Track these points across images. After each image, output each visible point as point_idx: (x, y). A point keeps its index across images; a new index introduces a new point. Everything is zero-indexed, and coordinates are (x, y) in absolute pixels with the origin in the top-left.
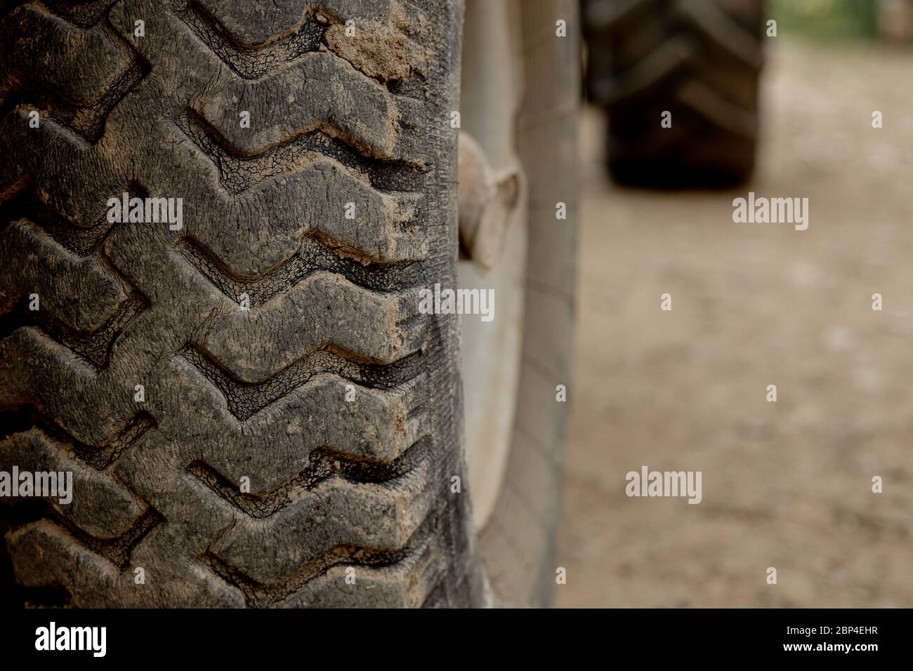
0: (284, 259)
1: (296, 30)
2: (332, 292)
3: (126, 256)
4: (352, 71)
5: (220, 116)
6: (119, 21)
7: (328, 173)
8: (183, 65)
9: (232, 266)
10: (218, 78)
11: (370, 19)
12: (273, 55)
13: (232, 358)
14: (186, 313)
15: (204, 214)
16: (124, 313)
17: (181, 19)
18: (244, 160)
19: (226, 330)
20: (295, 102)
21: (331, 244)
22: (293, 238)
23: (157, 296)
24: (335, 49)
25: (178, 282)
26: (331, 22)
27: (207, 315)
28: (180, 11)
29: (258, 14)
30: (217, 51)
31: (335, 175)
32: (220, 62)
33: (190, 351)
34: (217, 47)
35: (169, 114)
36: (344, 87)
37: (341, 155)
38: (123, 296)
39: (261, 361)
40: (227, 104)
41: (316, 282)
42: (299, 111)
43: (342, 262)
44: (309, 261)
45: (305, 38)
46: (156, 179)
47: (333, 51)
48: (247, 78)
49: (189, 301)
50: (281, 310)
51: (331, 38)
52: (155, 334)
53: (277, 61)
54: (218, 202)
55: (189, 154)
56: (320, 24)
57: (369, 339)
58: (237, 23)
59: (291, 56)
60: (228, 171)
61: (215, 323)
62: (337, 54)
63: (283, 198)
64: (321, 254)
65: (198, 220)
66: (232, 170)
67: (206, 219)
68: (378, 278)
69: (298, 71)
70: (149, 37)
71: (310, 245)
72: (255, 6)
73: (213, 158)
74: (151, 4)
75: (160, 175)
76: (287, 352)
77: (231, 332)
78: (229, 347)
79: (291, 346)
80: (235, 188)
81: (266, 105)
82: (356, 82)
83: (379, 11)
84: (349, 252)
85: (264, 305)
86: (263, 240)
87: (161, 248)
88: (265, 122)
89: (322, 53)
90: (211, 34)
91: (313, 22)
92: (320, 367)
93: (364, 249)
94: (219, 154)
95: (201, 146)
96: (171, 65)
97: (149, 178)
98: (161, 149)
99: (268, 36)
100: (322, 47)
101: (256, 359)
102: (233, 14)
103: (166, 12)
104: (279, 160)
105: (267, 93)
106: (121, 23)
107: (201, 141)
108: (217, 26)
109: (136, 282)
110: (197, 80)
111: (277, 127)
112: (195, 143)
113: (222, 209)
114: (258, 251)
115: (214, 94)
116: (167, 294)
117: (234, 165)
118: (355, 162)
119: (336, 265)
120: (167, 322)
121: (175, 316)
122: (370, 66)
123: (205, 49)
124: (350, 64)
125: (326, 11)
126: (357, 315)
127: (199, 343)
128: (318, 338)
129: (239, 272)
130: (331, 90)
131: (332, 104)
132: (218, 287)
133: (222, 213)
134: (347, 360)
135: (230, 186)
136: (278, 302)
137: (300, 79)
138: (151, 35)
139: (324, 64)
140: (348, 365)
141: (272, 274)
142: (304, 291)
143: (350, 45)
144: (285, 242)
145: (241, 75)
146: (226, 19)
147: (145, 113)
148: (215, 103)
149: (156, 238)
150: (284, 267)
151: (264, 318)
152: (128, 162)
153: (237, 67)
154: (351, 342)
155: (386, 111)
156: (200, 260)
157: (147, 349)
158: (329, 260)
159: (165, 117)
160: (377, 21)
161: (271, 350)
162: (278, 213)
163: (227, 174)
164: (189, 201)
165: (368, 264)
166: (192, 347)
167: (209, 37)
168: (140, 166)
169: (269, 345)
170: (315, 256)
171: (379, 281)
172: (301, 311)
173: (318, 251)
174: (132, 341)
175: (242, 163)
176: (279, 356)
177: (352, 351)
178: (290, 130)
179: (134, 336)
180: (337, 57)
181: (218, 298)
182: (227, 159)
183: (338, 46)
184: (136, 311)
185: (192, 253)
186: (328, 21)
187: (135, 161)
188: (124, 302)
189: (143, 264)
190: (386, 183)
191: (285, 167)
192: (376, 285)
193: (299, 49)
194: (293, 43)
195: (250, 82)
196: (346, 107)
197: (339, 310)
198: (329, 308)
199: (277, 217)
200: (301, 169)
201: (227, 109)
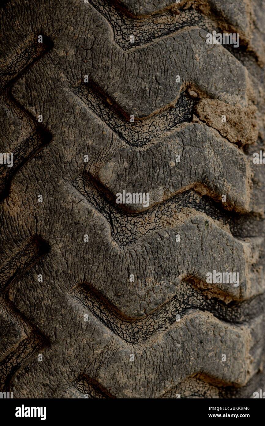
0: (166, 302)
1: (174, 103)
2: (204, 328)
3: (29, 301)
4: (220, 139)
5: (113, 179)
6: (21, 95)
7: (203, 227)
8: (80, 135)
9: (123, 309)
10: (111, 146)
11: (232, 93)
12: (154, 125)
13: (121, 389)
14: (81, 351)
15: (99, 264)
16: (23, 350)
17: (76, 94)
18: (131, 216)
19: (116, 365)
20: (176, 166)
21: (202, 287)
22: (174, 284)
23: (56, 336)
24: (205, 120)
25: (75, 324)
26: (201, 97)
27: (100, 351)
28: (75, 88)
29: (144, 90)
30: (107, 122)
31: (207, 228)
32: (111, 132)
33: (81, 383)
34: (108, 118)
35: (68, 177)
36: (214, 152)
37: (208, 209)
38: (24, 336)
39: (144, 390)
40: (119, 169)
41: (191, 320)
42: (179, 174)
43: (208, 301)
44: (184, 301)
45: (179, 110)
46: (57, 234)
47: (204, 122)
48: (133, 145)
49: (85, 340)
50: (163, 345)
51: (202, 110)
52: (53, 369)
53: (157, 130)
54: (112, 253)
55: (87, 212)
56: (191, 98)
57: (231, 367)
58: (126, 98)
59: (168, 126)
60: (117, 226)
61: (106, 358)
62: (207, 124)
63: (166, 249)
64: (193, 295)
65: (95, 269)
66: (121, 225)
67: (101, 268)
68: (233, 313)
69: (178, 140)
70: (50, 109)
71: (186, 288)
72: (141, 84)
73: (105, 215)
74: (50, 81)
75: (61, 231)
76: (167, 382)
77: (120, 366)
78: (118, 379)
79: (169, 376)
80: (124, 240)
81: (152, 170)
82: (223, 148)
83: (239, 87)
84: (216, 293)
85: (147, 341)
86: (150, 286)
87: (61, 294)
88: (151, 184)
89: (196, 124)
90: (102, 108)
91: (185, 96)
92: (189, 392)
93: (230, 290)
94: (110, 210)
95: (95, 205)
96: (70, 135)
97: (51, 234)
98: (61, 208)
99: (152, 110)
100: (195, 118)
101: (140, 388)
102: (122, 91)
103: (64, 89)
104: (160, 216)
105: (152, 158)
106: (23, 97)
107: (95, 200)
108: (108, 101)
109: (37, 324)
110: (94, 148)
111: (161, 188)
112: (90, 201)
113: (115, 259)
114: (145, 295)
115: (107, 160)
116: (65, 334)
117: (123, 221)
118: (219, 215)
119: (204, 303)
120: (64, 358)
121: (71, 353)
122: (232, 134)
123: (99, 121)
124: (218, 133)
125: (198, 87)
126: (223, 347)
127: (91, 376)
128: (191, 369)
129: (128, 314)
130: (204, 156)
131: (205, 167)
132: (108, 326)
133: (115, 263)
134: (210, 384)
135: (120, 238)
136: (160, 338)
137: (180, 147)
138: (51, 108)
139: (198, 133)
140: (210, 389)
141: (153, 314)
142: (181, 329)
143: (217, 116)
144: (168, 287)
145: (128, 142)
146: (118, 96)
147: (47, 177)
148: (109, 168)
149: (57, 285)
150: (164, 308)
151: (148, 353)
152: (32, 219)
153: (124, 136)
154: (217, 370)
155: (245, 171)
156: (93, 303)
157: (45, 383)
158: (200, 300)
159: (66, 180)
160: (237, 95)
161: (153, 380)
162: (162, 262)
163: (117, 228)
164: (86, 253)
165: (229, 302)
166: (84, 378)
167: (101, 110)
168: (43, 222)
169: (152, 377)
170: (188, 297)
171: (234, 315)
172: (179, 346)
173: (191, 293)
174: (32, 375)
175: (129, 219)
176: (159, 385)
177: (217, 378)
178: (172, 190)
179: (33, 371)
180: (207, 127)
181: (109, 337)
182: (117, 215)
183: (208, 117)
184: (34, 348)
185: (86, 297)
186: (198, 95)
187: (38, 218)
188: (23, 341)
189: (44, 308)
190: (240, 231)
191: (165, 222)
192: (233, 319)
193: (175, 120)
194: (170, 114)
195: (137, 149)
196: (216, 170)
197: (209, 343)
198: (201, 342)
199: (161, 265)
200: (180, 224)
201: (119, 173)
